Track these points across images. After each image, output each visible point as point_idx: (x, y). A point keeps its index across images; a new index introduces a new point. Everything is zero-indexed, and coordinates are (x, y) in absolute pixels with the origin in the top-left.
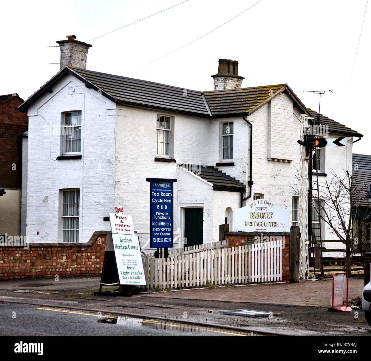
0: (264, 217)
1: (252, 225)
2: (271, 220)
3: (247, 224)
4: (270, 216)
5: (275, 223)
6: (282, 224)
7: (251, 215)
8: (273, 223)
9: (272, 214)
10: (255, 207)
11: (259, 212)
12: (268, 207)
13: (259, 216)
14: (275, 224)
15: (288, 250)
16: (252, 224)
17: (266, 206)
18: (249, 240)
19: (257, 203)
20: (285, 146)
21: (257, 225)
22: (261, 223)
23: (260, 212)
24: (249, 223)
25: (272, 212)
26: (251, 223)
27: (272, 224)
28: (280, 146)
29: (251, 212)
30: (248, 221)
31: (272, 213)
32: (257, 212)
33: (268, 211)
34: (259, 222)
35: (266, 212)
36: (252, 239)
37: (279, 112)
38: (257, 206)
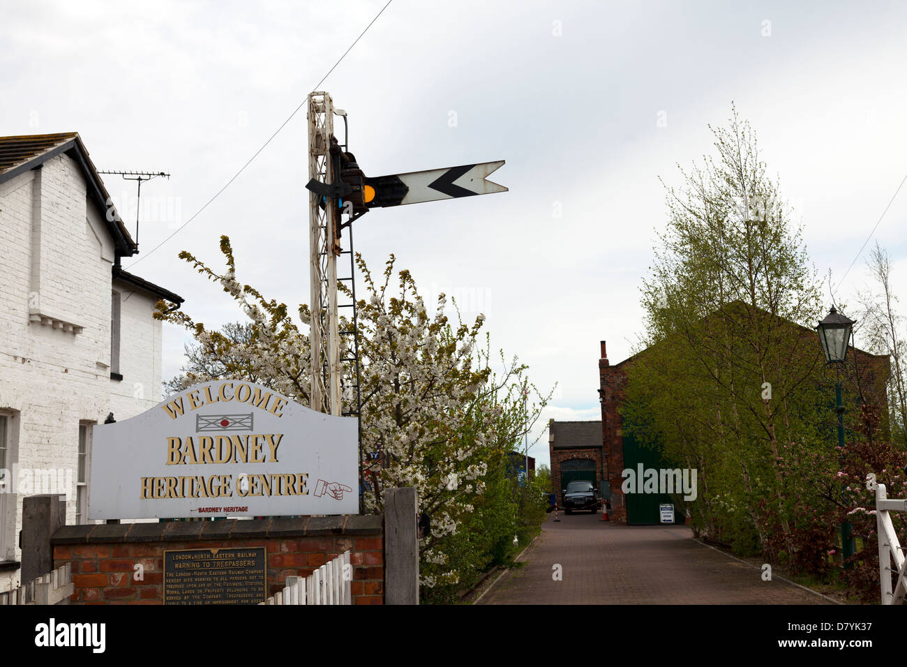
0: (240, 455)
1: (179, 493)
2: (271, 469)
3: (152, 487)
4: (267, 450)
5: (292, 479)
6: (326, 484)
7: (175, 450)
8: (284, 482)
9: (276, 442)
10: (190, 413)
11: (213, 434)
12: (259, 413)
13: (215, 452)
14: (295, 484)
15: (376, 592)
16: (179, 489)
17: (247, 408)
18: (179, 561)
19: (203, 396)
20: (68, 289)
21: (202, 493)
22: (221, 483)
23: (216, 435)
24: (166, 484)
25: (277, 433)
26: (173, 482)
27: (275, 483)
28: (60, 287)
29: (176, 435)
30: (158, 474)
31: (276, 439)
32: (201, 434)
33: (258, 431)
34: (215, 481)
35: (249, 433)
36: (193, 553)
37: (59, 201)
38: (201, 411)
